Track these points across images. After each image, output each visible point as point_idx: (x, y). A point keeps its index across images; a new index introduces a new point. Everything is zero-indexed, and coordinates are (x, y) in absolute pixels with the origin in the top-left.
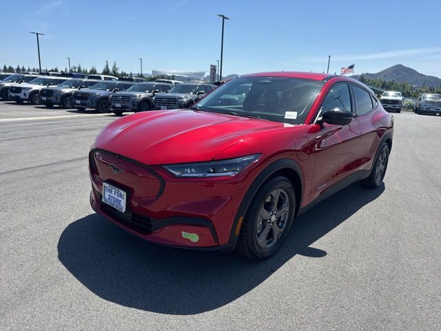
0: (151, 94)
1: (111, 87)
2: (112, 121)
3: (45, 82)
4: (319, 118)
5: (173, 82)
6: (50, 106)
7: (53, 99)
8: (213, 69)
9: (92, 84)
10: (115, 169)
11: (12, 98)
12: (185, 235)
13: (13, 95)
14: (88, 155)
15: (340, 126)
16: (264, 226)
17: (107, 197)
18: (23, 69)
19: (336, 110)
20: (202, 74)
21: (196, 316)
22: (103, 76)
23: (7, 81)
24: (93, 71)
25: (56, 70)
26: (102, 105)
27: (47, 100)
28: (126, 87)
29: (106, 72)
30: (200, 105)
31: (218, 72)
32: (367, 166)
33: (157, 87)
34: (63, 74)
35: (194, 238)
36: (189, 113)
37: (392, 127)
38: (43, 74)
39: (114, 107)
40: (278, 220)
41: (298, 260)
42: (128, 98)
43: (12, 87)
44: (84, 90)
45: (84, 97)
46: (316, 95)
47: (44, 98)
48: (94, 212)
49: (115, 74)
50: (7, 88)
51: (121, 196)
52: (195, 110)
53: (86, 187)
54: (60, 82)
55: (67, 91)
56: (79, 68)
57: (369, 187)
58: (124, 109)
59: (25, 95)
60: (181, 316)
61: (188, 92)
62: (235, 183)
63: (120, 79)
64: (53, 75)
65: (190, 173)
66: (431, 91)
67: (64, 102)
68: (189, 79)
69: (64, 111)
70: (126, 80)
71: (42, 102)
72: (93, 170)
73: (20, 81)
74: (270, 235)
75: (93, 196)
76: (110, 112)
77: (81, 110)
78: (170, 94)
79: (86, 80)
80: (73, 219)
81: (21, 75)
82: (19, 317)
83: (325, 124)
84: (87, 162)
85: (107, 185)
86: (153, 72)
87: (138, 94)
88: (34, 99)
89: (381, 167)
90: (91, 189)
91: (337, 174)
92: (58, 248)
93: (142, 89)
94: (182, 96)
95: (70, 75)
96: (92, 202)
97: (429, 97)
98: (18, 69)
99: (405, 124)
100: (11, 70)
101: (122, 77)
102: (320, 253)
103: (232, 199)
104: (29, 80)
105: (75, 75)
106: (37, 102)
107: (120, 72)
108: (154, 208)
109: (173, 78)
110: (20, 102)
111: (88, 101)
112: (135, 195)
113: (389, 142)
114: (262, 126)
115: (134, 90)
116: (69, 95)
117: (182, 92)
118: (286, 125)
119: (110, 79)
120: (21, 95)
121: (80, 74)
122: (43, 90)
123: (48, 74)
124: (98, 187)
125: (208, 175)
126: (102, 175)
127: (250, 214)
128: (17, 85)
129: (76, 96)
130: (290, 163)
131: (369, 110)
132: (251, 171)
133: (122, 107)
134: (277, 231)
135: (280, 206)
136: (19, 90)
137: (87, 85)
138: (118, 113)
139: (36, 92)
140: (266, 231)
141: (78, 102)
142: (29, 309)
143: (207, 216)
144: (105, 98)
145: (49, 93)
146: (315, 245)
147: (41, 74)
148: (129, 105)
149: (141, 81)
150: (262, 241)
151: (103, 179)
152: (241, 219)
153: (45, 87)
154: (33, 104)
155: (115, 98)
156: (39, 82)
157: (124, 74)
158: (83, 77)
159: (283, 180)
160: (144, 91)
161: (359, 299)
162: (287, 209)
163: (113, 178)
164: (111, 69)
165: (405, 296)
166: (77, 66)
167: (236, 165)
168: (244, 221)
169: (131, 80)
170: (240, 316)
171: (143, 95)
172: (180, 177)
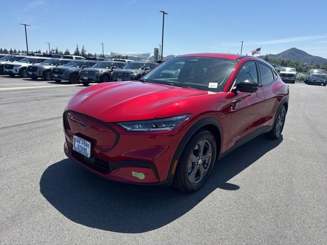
0: (110, 70)
1: (80, 64)
2: (80, 90)
3: (31, 61)
4: (233, 88)
5: (127, 60)
6: (34, 78)
7: (37, 73)
8: (156, 51)
9: (66, 62)
10: (82, 125)
11: (7, 73)
12: (134, 174)
13: (7, 70)
14: (62, 115)
15: (250, 94)
16: (193, 168)
17: (76, 146)
18: (15, 51)
19: (247, 81)
20: (148, 55)
21: (143, 234)
22: (74, 57)
23: (3, 60)
24: (67, 53)
25: (40, 52)
26: (73, 78)
27: (33, 74)
28: (92, 64)
29: (77, 53)
30: (146, 78)
31: (160, 54)
32: (270, 123)
33: (115, 64)
34: (45, 55)
35: (141, 176)
36: (138, 84)
37: (288, 94)
38: (30, 55)
39: (83, 79)
40: (204, 163)
41: (218, 193)
42: (93, 72)
43: (6, 65)
44: (60, 67)
45: (60, 72)
46: (231, 70)
47: (30, 73)
48: (67, 158)
49: (83, 55)
50: (3, 65)
51: (87, 145)
52: (143, 81)
54: (42, 61)
55: (47, 67)
56: (57, 51)
57: (271, 138)
58: (90, 81)
59: (16, 70)
60: (132, 234)
61: (138, 68)
62: (171, 136)
63: (87, 59)
64: (37, 56)
65: (138, 128)
66: (318, 67)
67: (45, 76)
68: (138, 59)
69: (45, 83)
70: (91, 59)
71: (29, 76)
72: (66, 126)
73: (12, 60)
74: (198, 174)
75: (66, 145)
76: (79, 83)
77: (58, 82)
78: (124, 70)
79: (61, 59)
80: (52, 162)
81: (14, 56)
82: (11, 235)
83: (238, 91)
84: (62, 120)
85: (76, 137)
87: (100, 70)
88: (23, 74)
89: (280, 123)
90: (65, 140)
91: (247, 129)
92: (40, 184)
93: (104, 66)
94: (133, 71)
95: (50, 56)
96: (65, 150)
97: (315, 72)
98: (11, 52)
99: (297, 92)
100: (6, 52)
101: (88, 57)
102: (235, 187)
103: (169, 147)
104: (19, 59)
105: (53, 56)
106: (25, 75)
107: (87, 53)
108: (111, 154)
109: (127, 58)
110: (12, 76)
111: (63, 75)
112: (97, 144)
113: (286, 105)
114: (192, 93)
115: (96, 67)
116: (49, 70)
118: (210, 93)
119: (80, 59)
120: (13, 71)
121: (58, 55)
122: (29, 67)
123: (33, 55)
124: (70, 139)
125: (152, 130)
126: (73, 130)
127: (182, 159)
128: (10, 63)
129: (54, 71)
130: (212, 121)
131: (271, 81)
132: (183, 127)
133: (89, 79)
134: (203, 171)
135: (205, 153)
136: (11, 67)
137: (63, 63)
138: (86, 84)
139: (25, 68)
140: (195, 171)
141: (56, 75)
142: (18, 229)
143: (151, 160)
144: (76, 73)
145: (34, 69)
146: (231, 181)
147: (28, 55)
148: (94, 78)
149: (102, 60)
150: (191, 178)
151: (74, 133)
152: (176, 162)
153: (31, 64)
154: (22, 77)
155: (83, 72)
156: (27, 61)
157: (90, 55)
158: (60, 57)
159: (207, 133)
160: (105, 68)
161: (263, 221)
162: (210, 155)
163: (81, 132)
164: (80, 51)
165: (297, 219)
166: (55, 49)
167: (173, 122)
168: (178, 164)
169: (95, 59)
170: (175, 234)
171: (104, 70)
172: (131, 131)
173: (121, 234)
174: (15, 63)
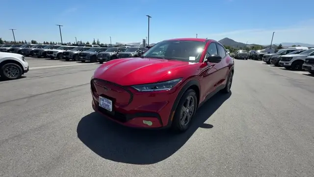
0: (116, 53)
1: (97, 50)
2: (99, 66)
3: (65, 49)
4: (205, 60)
5: (126, 47)
6: (67, 60)
7: (69, 56)
8: (144, 41)
9: (88, 49)
10: (105, 88)
11: (49, 57)
12: (144, 122)
13: (49, 55)
14: (90, 82)
15: (215, 64)
16: (183, 115)
17: (102, 103)
18: (54, 43)
19: (213, 55)
20: (139, 43)
21: (154, 165)
22: (93, 45)
23: (46, 48)
24: (88, 43)
25: (70, 43)
26: (93, 59)
27: (66, 57)
28: (104, 50)
29: (94, 43)
30: (144, 55)
31: (147, 43)
32: (224, 83)
33: (119, 49)
34: (73, 45)
35: (150, 123)
36: (139, 59)
37: (233, 64)
38: (64, 45)
39: (99, 59)
40: (190, 112)
41: (200, 130)
42: (105, 55)
43: (48, 51)
44: (84, 52)
45: (84, 55)
46: (200, 50)
47: (65, 56)
48: (94, 111)
49: (98, 44)
50: (46, 52)
51: (109, 103)
52: (143, 57)
53: (89, 98)
54: (72, 48)
55: (76, 52)
56: (81, 42)
57: (223, 93)
58: (104, 60)
59: (55, 55)
60: (146, 165)
61: (134, 51)
62: (170, 94)
63: (101, 47)
64: (69, 45)
65: (145, 89)
66: (241, 49)
67: (75, 58)
68: (133, 46)
69: (75, 62)
70: (104, 46)
71: (64, 58)
72: (93, 89)
73: (52, 48)
74: (186, 119)
75: (94, 103)
76: (97, 62)
77: (83, 62)
78: (125, 53)
79: (85, 47)
80: (84, 115)
81: (53, 46)
82: (57, 173)
83: (208, 62)
84: (90, 86)
85: (101, 97)
86: (117, 43)
87: (110, 53)
88: (59, 57)
89: (230, 83)
90: (92, 99)
91: (215, 85)
92: (77, 131)
93: (112, 51)
94: (132, 53)
95: (77, 45)
96: (93, 106)
97: (241, 51)
98: (51, 43)
99: (238, 64)
100: (47, 43)
101: (102, 46)
102: (210, 126)
103: (169, 102)
104: (56, 48)
105: (79, 45)
106: (61, 58)
107: (100, 44)
108: (127, 109)
109: (126, 45)
110: (52, 58)
111: (86, 57)
112: (117, 102)
113: (233, 71)
114: (177, 64)
115: (107, 51)
116: (77, 54)
117: (131, 51)
118: (190, 63)
119: (97, 46)
120: (53, 55)
121: (82, 45)
122: (64, 52)
123: (66, 45)
124: (97, 99)
125: (156, 90)
126: (98, 92)
127: (178, 110)
128: (51, 50)
129: (80, 55)
130: (194, 82)
131: (226, 55)
132: (177, 88)
133: (103, 59)
134: (189, 116)
135: (190, 104)
136: (52, 52)
137: (86, 49)
138: (101, 62)
139: (60, 53)
140: (185, 117)
141: (82, 57)
142: (62, 168)
143: (156, 111)
144: (94, 55)
145: (67, 53)
146: (206, 122)
147: (63, 45)
148: (106, 58)
149: (111, 47)
150: (183, 123)
151: (99, 94)
152: (174, 112)
153: (65, 51)
154: (59, 59)
155: (99, 55)
156: (61, 48)
157: (102, 44)
158: (83, 46)
159: (192, 91)
160: (113, 52)
161: (234, 149)
162: (193, 106)
163: (104, 94)
164: (96, 42)
165: (255, 146)
166: (80, 41)
167: (170, 84)
168: (175, 113)
169: (106, 46)
170: (177, 163)
171: (113, 53)
172: (141, 92)
173: (139, 165)
174: (54, 50)
